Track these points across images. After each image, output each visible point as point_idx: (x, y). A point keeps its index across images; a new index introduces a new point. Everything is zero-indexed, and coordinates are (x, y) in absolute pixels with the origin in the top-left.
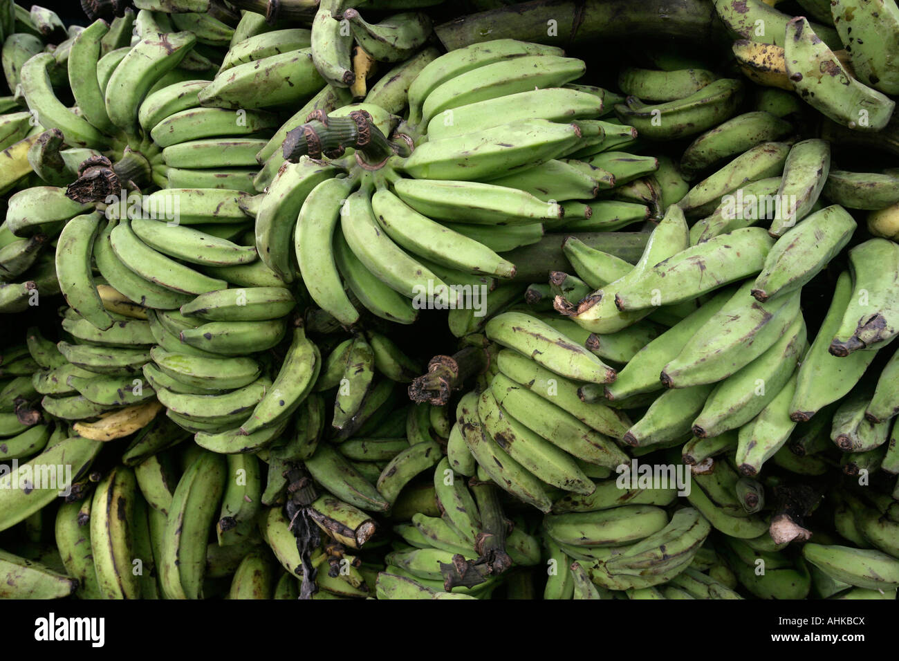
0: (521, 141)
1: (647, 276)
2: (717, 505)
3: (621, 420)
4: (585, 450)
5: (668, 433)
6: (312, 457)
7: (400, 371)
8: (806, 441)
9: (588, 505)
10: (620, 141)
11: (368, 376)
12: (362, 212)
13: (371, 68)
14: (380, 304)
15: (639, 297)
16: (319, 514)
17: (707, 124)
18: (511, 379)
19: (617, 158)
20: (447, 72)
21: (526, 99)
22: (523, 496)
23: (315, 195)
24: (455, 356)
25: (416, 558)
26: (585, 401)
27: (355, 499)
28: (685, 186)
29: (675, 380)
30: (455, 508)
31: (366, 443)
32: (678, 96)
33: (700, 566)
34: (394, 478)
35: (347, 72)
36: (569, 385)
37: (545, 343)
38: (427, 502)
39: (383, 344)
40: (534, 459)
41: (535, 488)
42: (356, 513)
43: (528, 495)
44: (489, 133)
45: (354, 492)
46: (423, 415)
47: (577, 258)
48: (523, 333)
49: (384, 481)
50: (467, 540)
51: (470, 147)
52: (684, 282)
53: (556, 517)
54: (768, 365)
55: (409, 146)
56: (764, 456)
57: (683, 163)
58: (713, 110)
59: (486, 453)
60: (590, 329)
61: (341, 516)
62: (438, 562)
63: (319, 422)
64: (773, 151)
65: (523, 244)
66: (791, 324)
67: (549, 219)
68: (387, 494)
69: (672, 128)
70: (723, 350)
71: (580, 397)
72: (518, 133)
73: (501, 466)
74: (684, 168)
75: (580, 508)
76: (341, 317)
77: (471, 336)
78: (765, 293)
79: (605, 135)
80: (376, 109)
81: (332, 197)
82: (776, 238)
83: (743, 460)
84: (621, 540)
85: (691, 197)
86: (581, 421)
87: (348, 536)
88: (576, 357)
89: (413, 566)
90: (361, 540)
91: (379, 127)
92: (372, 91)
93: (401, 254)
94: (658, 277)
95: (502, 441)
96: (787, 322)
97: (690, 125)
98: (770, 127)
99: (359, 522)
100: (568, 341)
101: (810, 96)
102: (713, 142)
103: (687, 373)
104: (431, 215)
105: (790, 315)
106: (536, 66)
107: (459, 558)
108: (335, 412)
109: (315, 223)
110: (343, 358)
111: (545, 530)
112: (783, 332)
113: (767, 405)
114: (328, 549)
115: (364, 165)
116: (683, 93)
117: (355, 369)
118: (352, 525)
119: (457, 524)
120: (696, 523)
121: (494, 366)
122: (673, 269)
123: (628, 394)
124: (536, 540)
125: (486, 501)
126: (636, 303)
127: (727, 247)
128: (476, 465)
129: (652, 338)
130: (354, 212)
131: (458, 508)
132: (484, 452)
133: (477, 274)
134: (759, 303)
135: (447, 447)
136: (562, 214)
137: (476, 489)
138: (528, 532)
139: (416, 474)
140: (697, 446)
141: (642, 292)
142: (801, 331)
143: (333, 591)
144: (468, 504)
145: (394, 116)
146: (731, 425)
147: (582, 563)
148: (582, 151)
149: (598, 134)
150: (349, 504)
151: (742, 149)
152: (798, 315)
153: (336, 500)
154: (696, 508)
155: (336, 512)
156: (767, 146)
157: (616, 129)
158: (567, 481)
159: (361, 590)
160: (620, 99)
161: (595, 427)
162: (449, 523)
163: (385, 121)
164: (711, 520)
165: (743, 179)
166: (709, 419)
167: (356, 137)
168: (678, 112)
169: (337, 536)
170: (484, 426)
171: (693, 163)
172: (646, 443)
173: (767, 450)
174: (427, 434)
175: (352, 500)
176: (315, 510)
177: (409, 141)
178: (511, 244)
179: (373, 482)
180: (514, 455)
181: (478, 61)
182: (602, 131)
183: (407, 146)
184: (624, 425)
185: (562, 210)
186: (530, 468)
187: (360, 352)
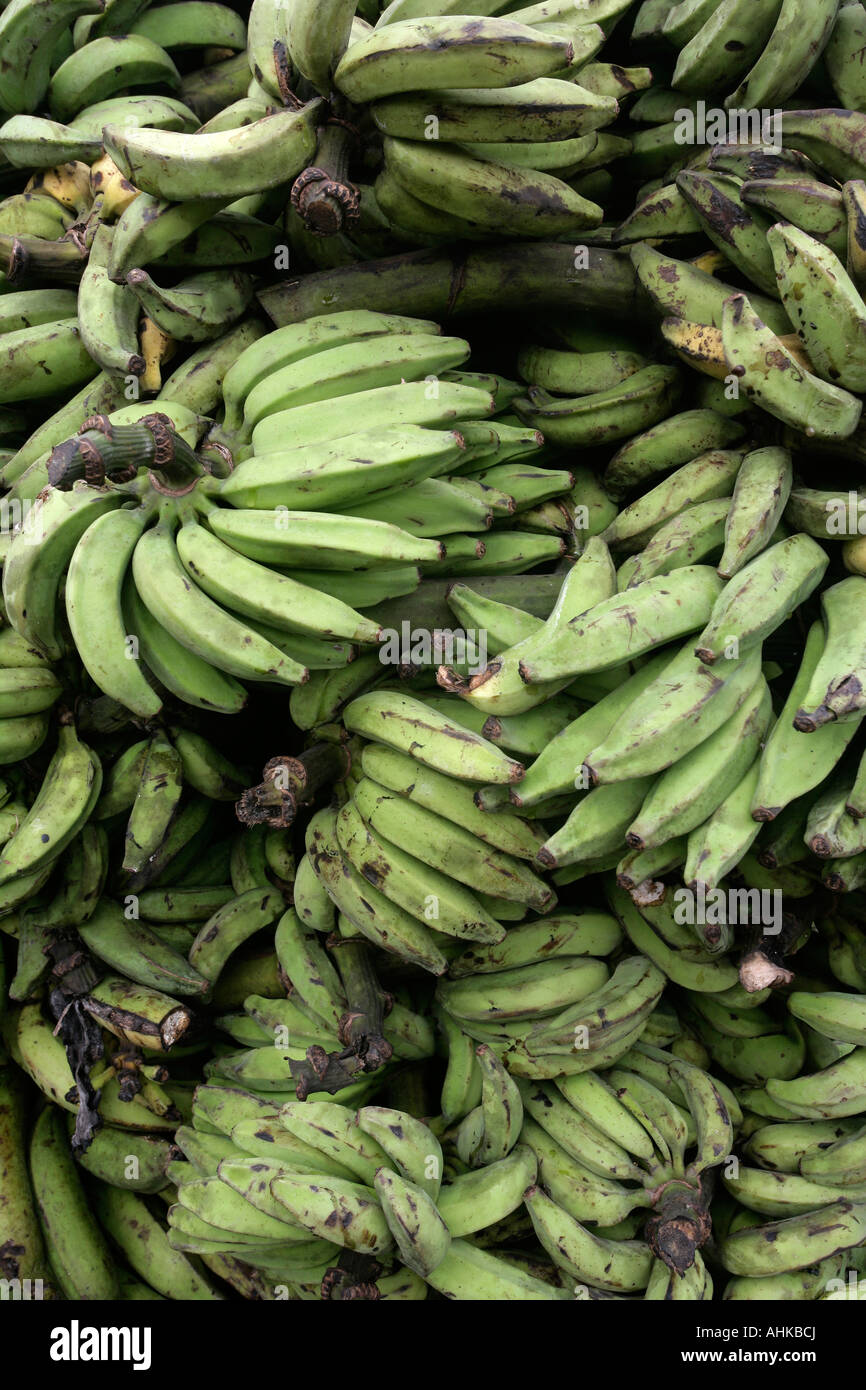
0: (383, 455)
1: (560, 636)
2: (673, 947)
3: (535, 833)
4: (488, 879)
5: (597, 846)
6: (89, 920)
7: (221, 784)
8: (777, 849)
9: (497, 962)
10: (522, 450)
11: (174, 792)
12: (164, 557)
13: (167, 349)
14: (193, 687)
15: (550, 664)
16: (102, 1005)
17: (635, 427)
18: (382, 786)
19: (517, 473)
20: (278, 356)
21: (389, 396)
22: (404, 952)
23: (94, 534)
24: (301, 757)
25: (251, 1062)
26: (483, 810)
27: (157, 978)
28: (613, 509)
29: (601, 774)
30: (308, 982)
31: (170, 896)
32: (598, 387)
33: (657, 1039)
34: (215, 943)
35: (133, 357)
36: (463, 790)
37: (426, 733)
38: (265, 976)
39: (194, 745)
40: (418, 897)
41: (422, 939)
42: (159, 999)
43: (411, 950)
44: (339, 445)
45: (155, 969)
46: (255, 849)
47: (467, 613)
48: (396, 720)
49: (200, 950)
50: (327, 1027)
51: (313, 464)
52: (609, 641)
53: (454, 984)
54: (721, 748)
55: (226, 460)
56: (720, 870)
57: (608, 478)
58: (642, 408)
59: (351, 893)
60: (487, 710)
61: (135, 1006)
62: (286, 1058)
63: (100, 867)
64: (721, 463)
65: (391, 596)
66: (749, 693)
67: (425, 561)
68: (204, 968)
69: (589, 433)
70: (662, 730)
71: (478, 805)
72: (380, 445)
73: (371, 910)
74: (610, 484)
75: (487, 966)
76: (135, 706)
77: (324, 728)
78: (712, 652)
79: (499, 442)
80: (176, 408)
81: (119, 535)
82: (726, 579)
83: (693, 876)
84: (545, 1008)
85: (619, 525)
86: (480, 839)
87: (148, 1033)
88: (470, 748)
89: (248, 1074)
90: (169, 1039)
91: (182, 435)
92: (169, 382)
93: (222, 615)
94: (574, 636)
95: (372, 874)
96: (744, 690)
97: (613, 427)
98: (716, 430)
99: (166, 1012)
100: (458, 728)
101: (756, 395)
102: (645, 450)
103: (616, 763)
104: (261, 559)
105: (749, 681)
106: (401, 349)
107: (317, 1050)
108: (127, 848)
109: (95, 574)
110: (135, 768)
111: (439, 1004)
112: (740, 705)
113: (723, 801)
114: (117, 1060)
115: (163, 490)
116: (604, 384)
117: (155, 783)
118: (155, 1016)
119: (311, 1004)
120: (646, 975)
121: (357, 768)
122: (593, 624)
123: (541, 796)
124: (428, 1021)
125: (352, 967)
126: (547, 671)
127: (664, 593)
128: (336, 913)
129: (572, 718)
130: (152, 555)
131: (312, 980)
132: (347, 893)
133: (329, 638)
134: (706, 667)
135: (292, 894)
136: (443, 554)
137: (337, 952)
138: (415, 1010)
139: (248, 936)
140: (635, 863)
141: (554, 656)
142: (763, 702)
143: (126, 1126)
144: (326, 973)
145: (203, 419)
146: (677, 830)
147: (493, 1045)
148: (468, 466)
149: (491, 442)
150: (148, 986)
151: (684, 459)
152: (758, 681)
153: (127, 982)
154: (645, 955)
155: (130, 1000)
156: (714, 456)
157: (516, 433)
158: (466, 926)
159: (168, 1120)
160: (520, 389)
161: (500, 845)
162: (300, 1003)
163: (190, 426)
164: (666, 970)
165: (684, 500)
166: (647, 824)
167: (152, 452)
168: (597, 411)
169: (131, 1034)
170: (345, 854)
171: (620, 478)
172: (566, 862)
173: (723, 862)
174: (262, 877)
175: (152, 980)
176: (95, 1001)
177: (225, 453)
178: (375, 596)
179: (184, 952)
180: (389, 893)
181: (320, 342)
182: (495, 437)
183: (222, 461)
184: (538, 840)
185: (443, 548)
186: (413, 911)
187: (161, 757)
